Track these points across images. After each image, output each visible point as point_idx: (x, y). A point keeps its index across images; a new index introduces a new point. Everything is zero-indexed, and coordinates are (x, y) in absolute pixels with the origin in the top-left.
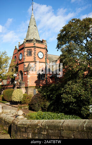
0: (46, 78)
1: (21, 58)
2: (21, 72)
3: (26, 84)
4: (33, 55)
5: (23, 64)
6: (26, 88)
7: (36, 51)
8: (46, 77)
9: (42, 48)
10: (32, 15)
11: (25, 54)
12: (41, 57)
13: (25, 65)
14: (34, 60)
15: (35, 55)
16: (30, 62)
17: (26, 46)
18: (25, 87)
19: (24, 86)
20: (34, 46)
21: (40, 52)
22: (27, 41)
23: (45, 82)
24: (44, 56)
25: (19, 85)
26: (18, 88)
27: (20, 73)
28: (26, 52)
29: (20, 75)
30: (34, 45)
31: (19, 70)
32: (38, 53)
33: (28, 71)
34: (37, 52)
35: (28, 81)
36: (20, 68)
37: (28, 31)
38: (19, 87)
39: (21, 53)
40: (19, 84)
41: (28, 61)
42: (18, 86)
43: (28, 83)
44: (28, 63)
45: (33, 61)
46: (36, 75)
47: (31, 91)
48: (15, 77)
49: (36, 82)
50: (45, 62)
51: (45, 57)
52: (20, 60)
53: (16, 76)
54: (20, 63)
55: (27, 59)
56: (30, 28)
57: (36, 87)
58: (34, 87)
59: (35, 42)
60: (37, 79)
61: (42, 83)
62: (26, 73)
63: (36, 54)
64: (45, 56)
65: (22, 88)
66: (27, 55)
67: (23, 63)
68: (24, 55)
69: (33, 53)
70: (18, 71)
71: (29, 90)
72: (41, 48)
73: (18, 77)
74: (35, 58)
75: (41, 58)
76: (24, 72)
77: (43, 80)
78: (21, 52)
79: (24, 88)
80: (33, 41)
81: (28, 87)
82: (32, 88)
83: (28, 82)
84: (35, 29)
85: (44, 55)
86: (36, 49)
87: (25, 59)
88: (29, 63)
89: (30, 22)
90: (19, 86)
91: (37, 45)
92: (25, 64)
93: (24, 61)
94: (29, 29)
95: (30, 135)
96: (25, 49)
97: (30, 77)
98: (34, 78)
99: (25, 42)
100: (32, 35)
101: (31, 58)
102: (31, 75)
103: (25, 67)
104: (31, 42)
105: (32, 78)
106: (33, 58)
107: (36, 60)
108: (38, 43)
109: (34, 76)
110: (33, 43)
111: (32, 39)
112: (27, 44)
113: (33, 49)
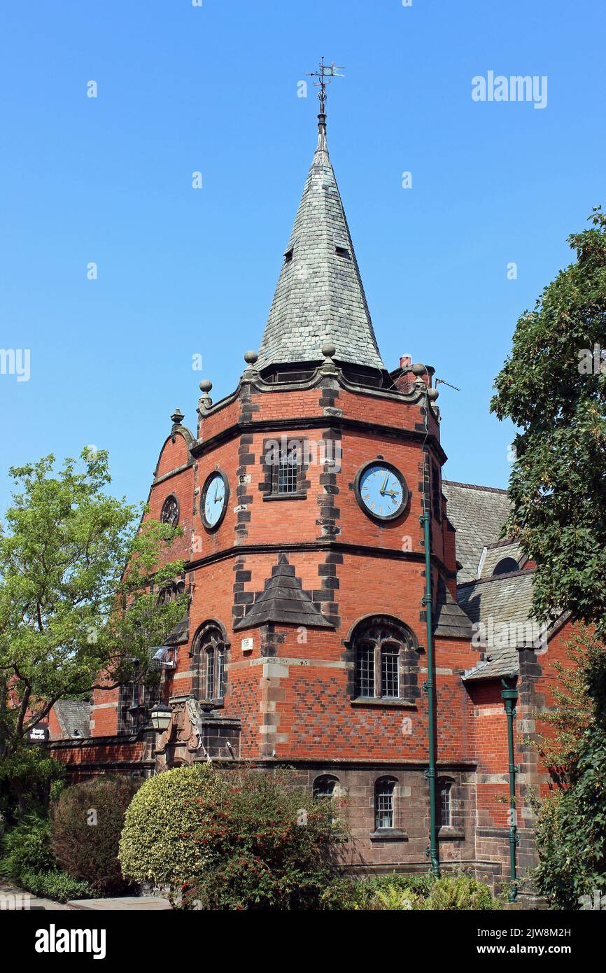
1: (212, 515)
2: (212, 632)
3: (253, 737)
4: (316, 490)
5: (228, 564)
9: (398, 435)
11: (248, 479)
12: (383, 508)
13: (249, 576)
14: (324, 532)
16: (289, 549)
17: (256, 417)
19: (236, 754)
20: (325, 412)
21: (381, 464)
22: (270, 372)
24: (407, 496)
25: (193, 744)
27: (205, 638)
28: (258, 466)
29: (203, 655)
30: (322, 403)
31: (197, 614)
32: (365, 472)
33: (265, 626)
34: (349, 465)
35: (272, 708)
36: (208, 598)
38: (191, 759)
40: (190, 733)
41: (276, 542)
43: (271, 729)
44: (274, 558)
45: (310, 538)
46: (342, 664)
51: (421, 510)
52: (206, 532)
53: (168, 664)
55: (267, 520)
56: (300, 268)
59: (335, 386)
60: (341, 696)
62: (249, 643)
63: (343, 483)
64: (419, 496)
66: (262, 487)
67: (233, 553)
69: (313, 471)
72: (383, 431)
73: (191, 674)
74: (331, 514)
75: (383, 513)
76: (236, 631)
78: (215, 462)
80: (317, 374)
82: (297, 774)
84: (342, 276)
85: (414, 489)
87: (251, 527)
88: (283, 559)
92: (250, 562)
96: (250, 441)
97: (282, 679)
98: (318, 691)
99: (253, 380)
100: (310, 329)
101: (301, 513)
102: (297, 662)
103: (248, 587)
104: (302, 386)
105: (301, 684)
106: (318, 516)
107: (337, 531)
108: (358, 389)
109: (322, 670)
110: (318, 393)
111: (307, 360)
112: (264, 397)
113: (314, 437)
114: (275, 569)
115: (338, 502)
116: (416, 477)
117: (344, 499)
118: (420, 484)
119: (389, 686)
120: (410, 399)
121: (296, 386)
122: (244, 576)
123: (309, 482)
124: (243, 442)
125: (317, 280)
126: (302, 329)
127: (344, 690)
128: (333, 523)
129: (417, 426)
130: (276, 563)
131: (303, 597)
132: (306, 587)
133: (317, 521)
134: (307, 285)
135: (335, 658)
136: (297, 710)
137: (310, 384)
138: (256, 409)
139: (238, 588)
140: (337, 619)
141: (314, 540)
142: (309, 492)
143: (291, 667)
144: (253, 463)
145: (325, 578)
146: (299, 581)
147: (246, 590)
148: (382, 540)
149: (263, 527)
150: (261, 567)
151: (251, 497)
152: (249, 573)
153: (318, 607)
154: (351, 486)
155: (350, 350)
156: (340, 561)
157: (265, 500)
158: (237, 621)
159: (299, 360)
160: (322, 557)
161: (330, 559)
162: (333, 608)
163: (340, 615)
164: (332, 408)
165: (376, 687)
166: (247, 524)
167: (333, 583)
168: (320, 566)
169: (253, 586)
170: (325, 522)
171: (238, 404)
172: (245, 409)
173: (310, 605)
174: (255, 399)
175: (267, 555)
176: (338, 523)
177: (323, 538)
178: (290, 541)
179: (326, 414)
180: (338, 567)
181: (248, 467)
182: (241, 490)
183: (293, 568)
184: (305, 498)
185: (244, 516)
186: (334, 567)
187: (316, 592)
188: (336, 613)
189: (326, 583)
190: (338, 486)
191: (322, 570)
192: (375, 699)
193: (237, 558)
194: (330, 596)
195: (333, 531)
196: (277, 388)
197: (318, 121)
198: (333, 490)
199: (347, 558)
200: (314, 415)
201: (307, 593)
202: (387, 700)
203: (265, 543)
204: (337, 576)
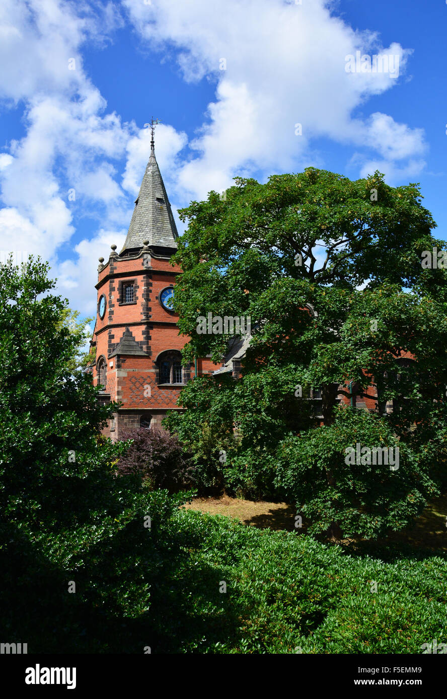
2: (102, 360)
4: (141, 300)
5: (106, 333)
7: (151, 285)
11: (112, 297)
13: (114, 337)
14: (144, 317)
16: (130, 325)
17: (116, 272)
20: (144, 268)
21: (171, 287)
22: (123, 253)
27: (101, 362)
28: (117, 292)
30: (143, 264)
31: (98, 353)
33: (117, 355)
34: (155, 289)
35: (119, 388)
36: (102, 346)
39: (103, 296)
41: (124, 323)
43: (120, 397)
44: (124, 329)
45: (138, 320)
46: (153, 371)
47: (130, 426)
52: (101, 320)
54: (100, 329)
55: (121, 314)
59: (149, 257)
62: (112, 363)
63: (152, 297)
66: (118, 300)
67: (107, 328)
69: (139, 293)
75: (172, 308)
76: (109, 359)
78: (103, 291)
80: (141, 252)
82: (132, 414)
83: (117, 393)
84: (159, 210)
86: (152, 281)
87: (113, 317)
88: (127, 329)
91: (156, 263)
92: (114, 331)
93: (110, 323)
96: (113, 282)
97: (124, 377)
98: (141, 381)
99: (115, 256)
101: (134, 310)
102: (131, 370)
103: (114, 341)
104: (135, 258)
105: (133, 379)
106: (142, 311)
107: (150, 316)
108: (159, 257)
109: (144, 373)
110: (142, 260)
111: (141, 246)
112: (119, 263)
113: (140, 279)
114: (124, 333)
115: (150, 304)
117: (153, 304)
119: (177, 378)
121: (132, 258)
122: (111, 337)
123: (138, 297)
124: (111, 282)
125: (147, 212)
126: (139, 234)
127: (154, 381)
128: (148, 313)
130: (124, 331)
131: (135, 344)
132: (136, 340)
133: (141, 313)
134: (143, 215)
135: (149, 368)
136: (130, 389)
137: (138, 257)
138: (115, 268)
139: (110, 341)
140: (151, 352)
141: (140, 321)
142: (138, 301)
143: (128, 372)
144: (114, 290)
145: (145, 336)
146: (134, 338)
147: (112, 342)
149: (119, 316)
150: (118, 333)
151: (114, 305)
152: (113, 335)
153: (142, 348)
154: (157, 298)
155: (161, 241)
156: (151, 329)
157: (120, 306)
158: (109, 355)
159: (138, 247)
160: (143, 328)
161: (146, 328)
162: (149, 348)
163: (152, 350)
164: (147, 266)
165: (171, 380)
167: (148, 338)
168: (142, 331)
169: (116, 341)
170: (144, 313)
171: (109, 267)
172: (112, 269)
173: (138, 347)
174: (116, 264)
175: (120, 328)
176: (150, 313)
177: (143, 320)
178: (130, 321)
180: (151, 331)
181: (113, 292)
182: (110, 302)
183: (131, 332)
184: (136, 304)
185: (112, 313)
186: (149, 331)
187: (141, 342)
188: (150, 350)
189: (145, 338)
190: (150, 298)
191: (143, 333)
192: (171, 384)
193: (109, 330)
194: (148, 343)
195: (148, 317)
196: (124, 259)
197: (151, 144)
198: (148, 300)
199: (154, 328)
200: (139, 270)
201: (138, 342)
202: (177, 384)
203: (120, 323)
204: (150, 335)
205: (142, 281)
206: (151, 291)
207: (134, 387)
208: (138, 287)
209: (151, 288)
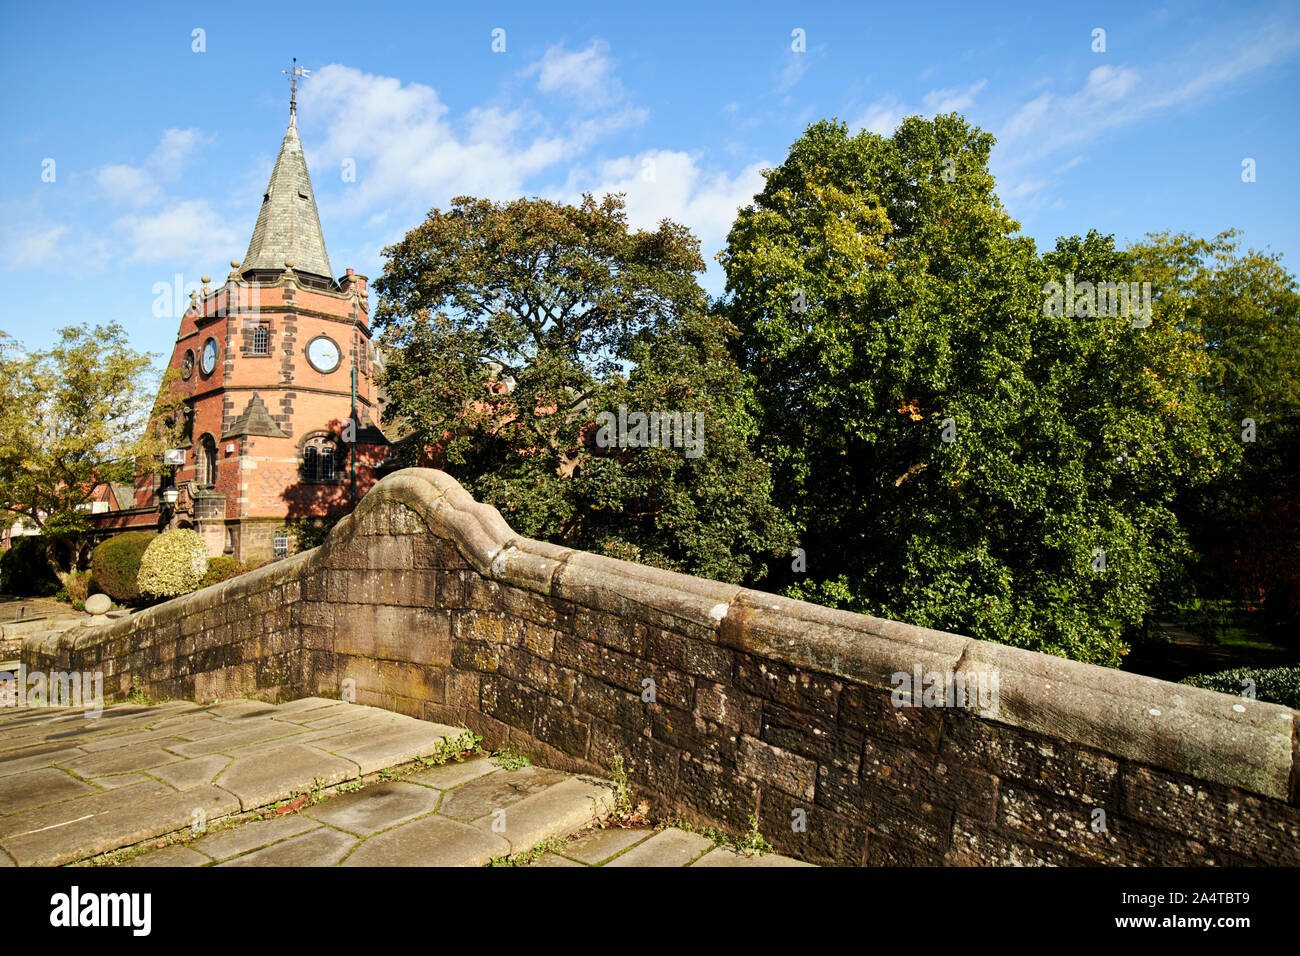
0: (352, 472)
1: (208, 367)
2: (207, 440)
3: (233, 505)
4: (279, 352)
5: (219, 398)
6: (232, 524)
7: (295, 330)
8: (348, 469)
9: (336, 319)
10: (289, 139)
11: (232, 344)
12: (325, 364)
13: (232, 405)
14: (283, 379)
15: (289, 353)
16: (260, 389)
18: (227, 523)
19: (222, 516)
20: (285, 303)
21: (324, 336)
22: (248, 275)
23: (344, 496)
24: (341, 357)
25: (191, 511)
26: (183, 525)
27: (204, 444)
28: (239, 335)
29: (202, 454)
30: (284, 297)
31: (198, 429)
32: (310, 342)
33: (241, 436)
34: (301, 338)
35: (245, 487)
36: (207, 419)
37: (262, 223)
38: (190, 520)
39: (210, 340)
40: (189, 504)
41: (251, 384)
42: (185, 517)
43: (244, 500)
44: (249, 395)
45: (274, 382)
46: (296, 460)
47: (258, 544)
48: (173, 469)
49: (289, 495)
50: (349, 390)
51: (350, 367)
52: (205, 377)
53: (180, 461)
54: (204, 391)
55: (245, 370)
56: (275, 206)
57: (288, 520)
58: (277, 520)
59: (293, 286)
60: (294, 479)
61: (325, 501)
62: (231, 447)
63: (297, 347)
64: (349, 358)
65: (208, 528)
66: (243, 349)
67: (221, 391)
68: (226, 351)
69: (277, 340)
70: (191, 437)
71: (242, 536)
72: (325, 317)
73: (192, 467)
74: (288, 367)
75: (324, 367)
76: (224, 440)
77: (333, 485)
78: (211, 331)
79: (222, 527)
80: (283, 278)
81: (238, 522)
82: (262, 525)
83: (241, 494)
84: (303, 214)
85: (346, 353)
86: (295, 324)
87: (232, 374)
88: (256, 395)
89: (275, 174)
90: (193, 516)
91: (303, 298)
92: (232, 396)
93: (227, 383)
94: (264, 209)
95: (111, 668)
96: (234, 319)
97: (252, 470)
98: (277, 476)
99: (237, 279)
100: (280, 247)
101: (269, 366)
102: (263, 459)
103: (232, 413)
104: (271, 285)
105: (266, 472)
106: (280, 368)
107: (293, 378)
108: (309, 289)
109: (280, 464)
110: (282, 291)
111: (277, 268)
113: (278, 319)
114: (251, 403)
115: (293, 360)
116: (347, 347)
117: (297, 359)
118: (351, 351)
119: (327, 473)
120: (345, 297)
121: (267, 285)
122: (228, 406)
123: (274, 347)
124: (229, 319)
126: (273, 246)
127: (296, 476)
128: (289, 373)
129: (350, 315)
130: (251, 398)
131: (269, 419)
132: (271, 412)
133: (278, 372)
134: (279, 218)
135: (289, 456)
136: (262, 487)
137: (276, 284)
139: (226, 412)
140: (291, 432)
141: (277, 384)
142: (274, 353)
143: (259, 462)
144: (236, 333)
145: (284, 407)
146: (266, 409)
147: (230, 415)
148: (325, 383)
149: (242, 374)
150: (241, 400)
151: (234, 355)
152: (232, 403)
153: (278, 425)
154: (302, 350)
155: (306, 263)
156: (294, 396)
157: (243, 357)
158: (224, 434)
161: (286, 395)
162: (289, 426)
163: (293, 429)
164: (291, 301)
165: (319, 474)
166: (232, 373)
167: (288, 410)
168: (280, 399)
169: (236, 412)
170: (285, 373)
173: (272, 424)
175: (245, 392)
176: (293, 374)
177: (282, 382)
178: (261, 384)
179: (287, 305)
180: (292, 400)
181: (233, 336)
182: (228, 350)
183: (262, 401)
184: (271, 357)
185: (229, 367)
186: (290, 401)
187: (278, 416)
188: (291, 428)
189: (285, 411)
190: (294, 350)
191: (283, 403)
192: (318, 481)
193: (225, 393)
194: (285, 418)
195: (289, 378)
197: (290, 106)
198: (291, 353)
199: (298, 394)
200: (277, 305)
201: (272, 417)
202: (326, 481)
203: (243, 385)
204: (292, 407)
205: (282, 323)
206: (294, 340)
207: (266, 484)
208: (275, 332)
209: (294, 335)
